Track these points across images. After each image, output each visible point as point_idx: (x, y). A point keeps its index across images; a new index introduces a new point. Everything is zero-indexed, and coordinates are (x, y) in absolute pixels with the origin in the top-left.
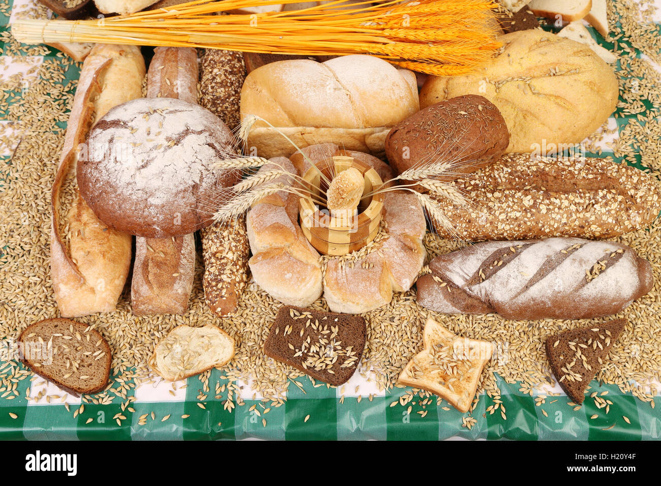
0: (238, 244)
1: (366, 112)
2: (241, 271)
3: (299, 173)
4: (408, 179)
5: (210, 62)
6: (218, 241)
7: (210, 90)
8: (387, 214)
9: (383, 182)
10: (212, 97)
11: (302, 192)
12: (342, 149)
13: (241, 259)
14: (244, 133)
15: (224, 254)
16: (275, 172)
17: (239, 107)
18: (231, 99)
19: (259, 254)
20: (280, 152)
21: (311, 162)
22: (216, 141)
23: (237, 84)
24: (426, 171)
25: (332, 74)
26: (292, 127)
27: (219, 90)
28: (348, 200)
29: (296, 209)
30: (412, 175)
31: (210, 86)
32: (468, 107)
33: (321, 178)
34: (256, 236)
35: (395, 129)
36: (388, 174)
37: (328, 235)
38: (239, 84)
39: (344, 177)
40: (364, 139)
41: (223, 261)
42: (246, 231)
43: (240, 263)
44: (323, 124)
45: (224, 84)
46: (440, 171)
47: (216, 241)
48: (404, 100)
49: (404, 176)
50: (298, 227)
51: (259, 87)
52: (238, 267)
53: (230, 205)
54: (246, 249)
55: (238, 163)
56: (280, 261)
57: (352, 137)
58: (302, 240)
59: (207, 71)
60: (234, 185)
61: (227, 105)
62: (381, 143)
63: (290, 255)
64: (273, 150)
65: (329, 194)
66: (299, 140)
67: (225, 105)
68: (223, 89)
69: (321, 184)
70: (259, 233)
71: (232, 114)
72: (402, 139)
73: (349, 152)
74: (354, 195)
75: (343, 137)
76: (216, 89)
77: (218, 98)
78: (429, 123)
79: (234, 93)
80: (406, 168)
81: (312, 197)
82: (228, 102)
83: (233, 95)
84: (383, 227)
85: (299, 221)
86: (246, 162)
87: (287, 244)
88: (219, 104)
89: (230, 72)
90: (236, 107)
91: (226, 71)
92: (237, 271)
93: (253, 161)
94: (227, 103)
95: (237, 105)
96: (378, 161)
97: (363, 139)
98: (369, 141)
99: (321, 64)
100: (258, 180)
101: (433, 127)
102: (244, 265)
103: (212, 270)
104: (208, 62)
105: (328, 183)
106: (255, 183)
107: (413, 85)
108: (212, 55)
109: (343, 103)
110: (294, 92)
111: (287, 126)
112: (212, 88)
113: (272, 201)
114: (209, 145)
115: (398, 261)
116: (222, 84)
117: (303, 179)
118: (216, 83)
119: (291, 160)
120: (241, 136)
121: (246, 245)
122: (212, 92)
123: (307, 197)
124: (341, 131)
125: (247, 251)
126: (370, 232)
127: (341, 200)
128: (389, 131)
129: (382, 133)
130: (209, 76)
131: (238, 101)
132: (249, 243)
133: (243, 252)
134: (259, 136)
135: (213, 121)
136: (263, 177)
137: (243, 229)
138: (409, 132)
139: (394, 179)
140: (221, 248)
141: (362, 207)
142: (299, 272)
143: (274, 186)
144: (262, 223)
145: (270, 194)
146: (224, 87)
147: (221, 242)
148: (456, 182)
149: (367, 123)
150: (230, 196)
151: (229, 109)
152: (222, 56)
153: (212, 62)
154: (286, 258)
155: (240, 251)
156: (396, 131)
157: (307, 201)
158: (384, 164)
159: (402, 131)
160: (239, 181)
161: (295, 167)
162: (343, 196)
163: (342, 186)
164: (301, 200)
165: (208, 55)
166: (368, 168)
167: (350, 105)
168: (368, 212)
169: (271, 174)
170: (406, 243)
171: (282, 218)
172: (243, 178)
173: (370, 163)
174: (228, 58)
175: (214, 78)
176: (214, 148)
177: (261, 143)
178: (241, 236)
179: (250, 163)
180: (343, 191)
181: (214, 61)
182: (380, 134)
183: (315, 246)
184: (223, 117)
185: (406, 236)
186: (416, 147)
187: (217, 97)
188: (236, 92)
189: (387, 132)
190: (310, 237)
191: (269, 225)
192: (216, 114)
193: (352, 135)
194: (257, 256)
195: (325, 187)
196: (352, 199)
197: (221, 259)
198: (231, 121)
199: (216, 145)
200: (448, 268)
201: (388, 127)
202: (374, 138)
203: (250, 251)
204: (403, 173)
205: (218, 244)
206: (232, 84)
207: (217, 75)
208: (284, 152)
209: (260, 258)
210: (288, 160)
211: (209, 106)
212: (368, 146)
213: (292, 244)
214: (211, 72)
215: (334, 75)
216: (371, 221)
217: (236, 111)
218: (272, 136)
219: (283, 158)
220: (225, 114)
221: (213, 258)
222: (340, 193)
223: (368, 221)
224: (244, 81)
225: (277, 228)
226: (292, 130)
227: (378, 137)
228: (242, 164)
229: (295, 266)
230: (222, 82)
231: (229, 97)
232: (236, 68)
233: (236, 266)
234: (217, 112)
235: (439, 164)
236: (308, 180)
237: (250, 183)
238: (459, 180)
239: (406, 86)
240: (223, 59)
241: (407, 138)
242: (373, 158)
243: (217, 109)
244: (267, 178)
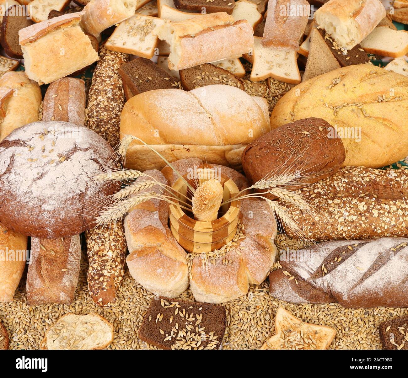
0: (117, 244)
1: (225, 132)
2: (120, 267)
3: (169, 184)
4: (260, 188)
5: (95, 91)
6: (100, 241)
7: (95, 114)
8: (244, 218)
9: (240, 190)
10: (96, 120)
11: (171, 200)
12: (206, 163)
13: (119, 256)
14: (122, 150)
15: (105, 253)
16: (148, 182)
17: (119, 128)
18: (113, 121)
19: (135, 252)
20: (153, 165)
21: (179, 175)
22: (100, 157)
23: (118, 109)
24: (275, 182)
25: (197, 101)
26: (163, 144)
27: (102, 114)
28: (210, 206)
29: (166, 214)
30: (263, 184)
31: (95, 110)
32: (311, 128)
33: (187, 187)
34: (132, 237)
35: (249, 146)
36: (244, 184)
37: (193, 236)
38: (119, 109)
39: (207, 187)
40: (224, 154)
41: (104, 258)
42: (124, 232)
43: (119, 260)
44: (189, 142)
45: (107, 109)
46: (287, 182)
47: (98, 241)
48: (257, 122)
49: (257, 186)
50: (168, 229)
51: (136, 112)
52: (117, 263)
53: (110, 211)
54: (124, 248)
55: (118, 175)
56: (153, 258)
57: (214, 153)
58: (172, 240)
59: (93, 98)
60: (114, 193)
61: (109, 126)
62: (238, 158)
63: (161, 253)
64: (148, 164)
65: (193, 201)
66: (170, 156)
67: (107, 127)
68: (105, 113)
69: (187, 193)
70: (134, 234)
71: (113, 134)
72: (256, 155)
73: (212, 165)
74: (215, 202)
75: (206, 153)
76: (100, 113)
77: (101, 121)
78: (278, 141)
79: (115, 116)
80: (259, 179)
81: (180, 203)
82: (110, 123)
83: (114, 118)
84: (240, 229)
85: (169, 224)
86: (124, 174)
87: (160, 243)
88: (102, 125)
89: (112, 98)
90: (116, 127)
91: (109, 98)
92: (116, 266)
93: (130, 174)
94: (109, 125)
95: (118, 126)
96: (236, 173)
97: (223, 154)
98: (229, 156)
99: (188, 92)
100: (134, 189)
101: (281, 144)
102: (123, 262)
103: (95, 266)
104: (94, 91)
105: (193, 192)
106: (132, 192)
107: (265, 109)
108: (97, 85)
109: (206, 125)
110: (165, 115)
111: (159, 144)
112: (97, 112)
113: (147, 207)
114: (94, 160)
115: (253, 258)
116: (105, 109)
117: (172, 188)
118: (100, 108)
119: (163, 172)
120: (120, 153)
121: (124, 245)
122: (97, 116)
123: (175, 204)
124: (205, 147)
125: (124, 250)
126: (229, 233)
127: (204, 206)
128: (245, 147)
129: (239, 150)
130: (94, 103)
131: (118, 123)
132: (126, 243)
133: (121, 250)
134: (135, 152)
135: (97, 140)
136: (138, 186)
137: (121, 231)
138: (261, 149)
139: (249, 188)
140: (102, 247)
141: (222, 212)
142: (168, 268)
143: (148, 194)
144: (137, 226)
145: (145, 201)
146: (107, 111)
147: (103, 242)
148: (302, 191)
149: (227, 141)
150: (111, 203)
151: (110, 130)
152: (105, 86)
153: (97, 91)
154: (157, 255)
155: (119, 249)
156: (251, 148)
157: (175, 206)
158: (241, 175)
159: (256, 148)
160: (119, 190)
161: (165, 177)
162: (206, 203)
163: (204, 194)
164: (170, 206)
165: (94, 85)
166: (227, 179)
167: (212, 126)
168: (227, 216)
169: (145, 184)
170: (260, 243)
171: (155, 222)
172: (122, 188)
173: (229, 175)
174: (110, 87)
175: (98, 104)
176: (98, 162)
177: (137, 158)
178: (120, 237)
179: (127, 176)
180: (205, 198)
181: (99, 90)
182: (238, 150)
183: (183, 245)
184: (105, 136)
185: (260, 236)
186: (267, 162)
187: (101, 120)
188: (117, 115)
189: (243, 148)
190: (178, 238)
191: (143, 227)
192: (100, 134)
193: (214, 151)
194: (133, 254)
195: (190, 195)
196: (213, 205)
197: (103, 256)
198: (112, 139)
199: (100, 160)
200: (296, 264)
201: (244, 144)
202: (233, 153)
203: (127, 250)
204: (256, 183)
205: (100, 244)
206: (113, 108)
207: (101, 102)
208: (157, 165)
209: (135, 256)
210: (160, 172)
211: (94, 127)
212: (228, 160)
213: (163, 243)
214: (96, 99)
215: (199, 102)
216: (229, 224)
217: (116, 132)
218: (147, 152)
219: (155, 171)
220: (107, 134)
221: (95, 255)
222: (203, 200)
223: (227, 224)
224: (123, 106)
225: (150, 230)
226: (164, 147)
227: (236, 153)
228: (121, 176)
229: (166, 262)
230: (105, 106)
231: (111, 119)
232: (117, 95)
233: (115, 262)
234: (101, 132)
235: (286, 175)
236: (177, 189)
237: (128, 191)
238: (304, 189)
239: (259, 110)
240: (106, 88)
241: (260, 153)
242: (232, 170)
243: (100, 130)
244: (142, 188)
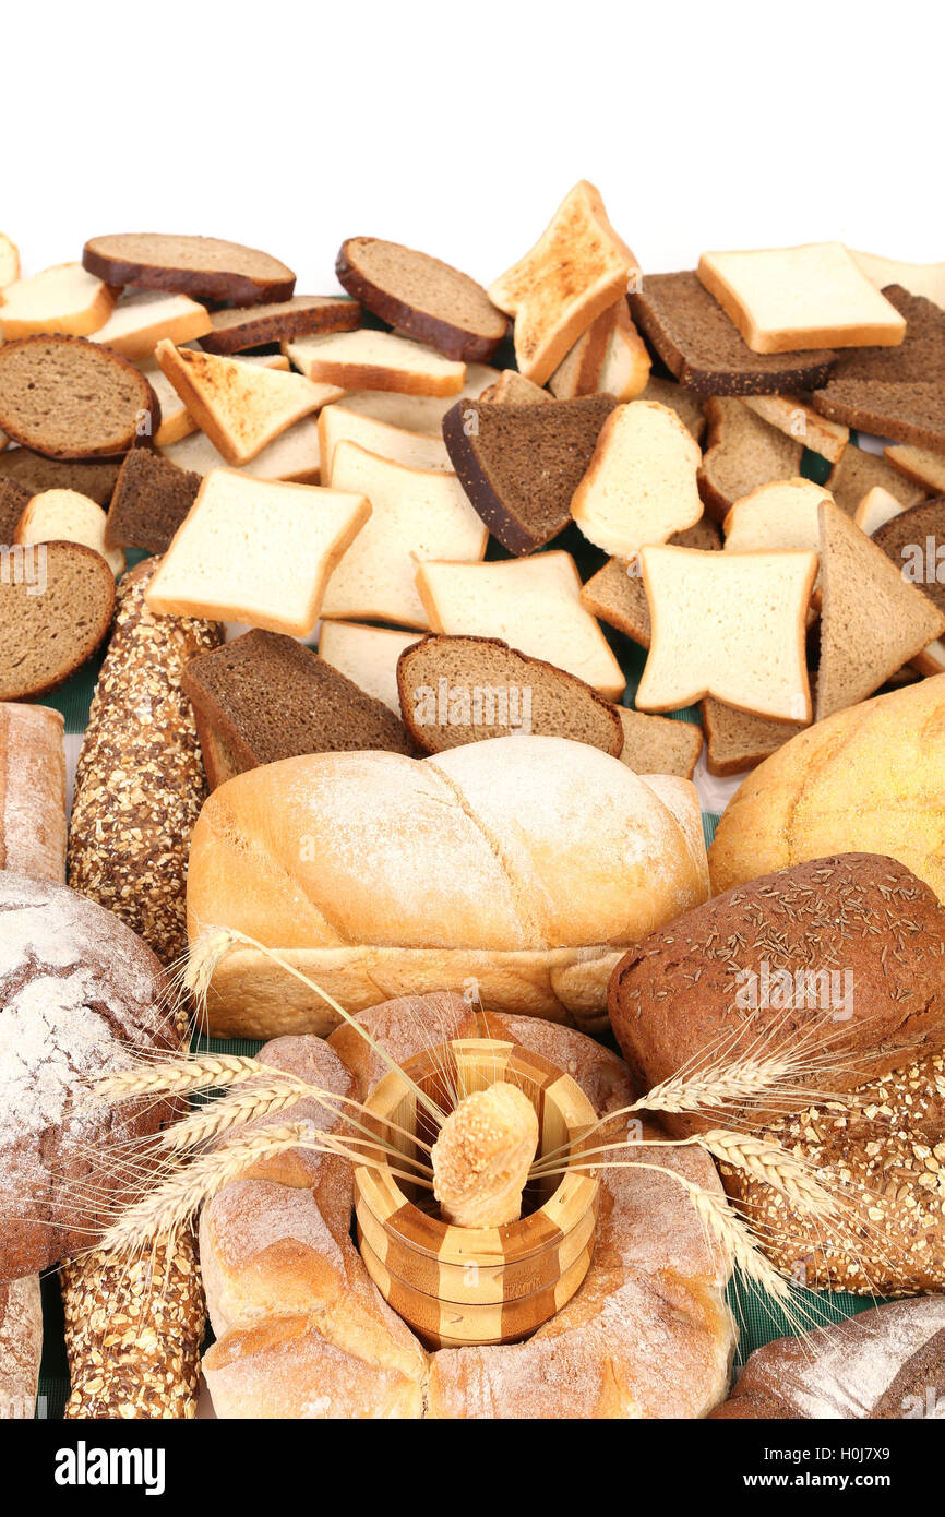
0: (173, 1304)
1: (551, 904)
2: (179, 1390)
3: (356, 1087)
4: (666, 1108)
5: (101, 752)
6: (114, 1297)
7: (101, 835)
8: (616, 1210)
9: (600, 1117)
10: (105, 855)
11: (361, 1149)
12: (490, 1010)
13: (179, 1352)
14: (196, 976)
15: (129, 1338)
16: (282, 1091)
17: (184, 885)
18: (163, 860)
19: (237, 1336)
20: (302, 1017)
21: (386, 1057)
22: (115, 995)
23: (180, 815)
24: (718, 1087)
25: (451, 795)
26: (335, 946)
27: (126, 835)
28: (492, 1177)
29: (347, 1195)
30: (676, 1097)
31: (99, 822)
32: (847, 892)
33: (419, 1105)
34: (225, 1280)
35: (634, 956)
36: (619, 1086)
37: (438, 1279)
38: (186, 816)
39: (480, 1112)
40: (549, 979)
41: (124, 1359)
42: (197, 1261)
43: (177, 1364)
44: (425, 939)
45: (142, 815)
46: (758, 1087)
47: (105, 1294)
48: (661, 868)
49: (656, 1100)
50: (351, 1249)
51: (244, 835)
52: (170, 1377)
53: (151, 1202)
54: (195, 1318)
55: (176, 1075)
56: (296, 1360)
57: (512, 973)
58: (363, 1293)
59: (92, 777)
60: (162, 1128)
61: (148, 878)
62: (598, 991)
63: (322, 1338)
64: (283, 1011)
65: (436, 1153)
66: (359, 984)
67: (143, 880)
68: (136, 832)
69: (418, 1123)
70: (234, 1270)
71: (162, 906)
72: (655, 988)
73: (504, 1018)
74: (508, 1163)
75: (486, 974)
76: (117, 831)
77: (123, 858)
78: (732, 939)
79: (169, 842)
80: (665, 1073)
81: (392, 1161)
82: (152, 868)
83: (167, 849)
84: (601, 1252)
85: (355, 1233)
86: (198, 1072)
87: (319, 1303)
88: (125, 876)
89: (159, 779)
90: (175, 883)
91: (148, 776)
92: (168, 1389)
93: (217, 1069)
94: (148, 874)
95: (179, 877)
96: (591, 1047)
97: (545, 979)
98: (564, 983)
99: (421, 762)
100: (233, 1112)
101: (742, 951)
102: (190, 1371)
103: (92, 1388)
104: (95, 751)
105: (440, 1119)
106: (225, 1123)
107: (688, 820)
108: (107, 730)
109: (484, 878)
110: (343, 849)
111: (323, 945)
112: (107, 827)
113: (274, 1176)
114: (92, 1007)
115: (649, 1357)
116: (137, 817)
117: (363, 1108)
118: (119, 814)
119: (334, 1045)
120: (188, 984)
121: (197, 1308)
122: (107, 841)
123: (374, 1164)
124: (481, 957)
125: (198, 1327)
126: (563, 1268)
127: (471, 1178)
128: (619, 955)
129: (600, 963)
130: (98, 794)
131: (181, 865)
132: (204, 1301)
133: (185, 1329)
134: (240, 974)
135: (106, 931)
136: (247, 1103)
137: (187, 1257)
138: (674, 965)
139: (629, 1109)
140: (120, 1319)
141: (536, 1194)
142: (351, 1393)
143: (281, 1132)
144: (244, 1240)
145: (268, 1156)
146: (143, 823)
147: (121, 1298)
148: (822, 1110)
149: (555, 936)
150: (154, 1168)
151: (154, 892)
152: (136, 734)
153: (106, 750)
154: (313, 1350)
155: (179, 1325)
156: (638, 961)
157: (374, 1173)
158: (605, 1054)
159: (655, 962)
160: (179, 1117)
161: (344, 1064)
162: (477, 1168)
163: (472, 1138)
164: (358, 1171)
165: (97, 730)
166: (555, 1074)
167: (505, 883)
168: (552, 1210)
169: (271, 1096)
170: (675, 1301)
171: (306, 1225)
172: (193, 1109)
173: (566, 1053)
174: (154, 739)
175: (112, 800)
176: (107, 1016)
177: (246, 992)
178: (182, 1278)
179: (209, 1077)
180: (476, 1151)
181: (113, 748)
182: (596, 965)
183: (402, 1310)
184: (136, 914)
185: (671, 1277)
186: (692, 1013)
187: (120, 857)
188: (176, 838)
189: (614, 958)
190: (385, 1282)
191: (264, 1245)
192: (117, 906)
193: (512, 970)
194: (227, 1344)
195: (428, 1130)
196: (505, 1174)
197: (120, 1352)
198: (160, 926)
199: (116, 1008)
200: (801, 1382)
201: (616, 945)
202: (578, 976)
203: (208, 1324)
204: (653, 1092)
205: (112, 1306)
206: (164, 815)
207: (119, 790)
208: (315, 1017)
209: (235, 1351)
210: (325, 1044)
211: (95, 883)
212: (562, 998)
213: (333, 1304)
214: (104, 782)
215: (458, 797)
216: (562, 1237)
217: (175, 897)
218: (278, 973)
219: (309, 1039)
220: (143, 905)
221: (94, 1349)
222: (467, 1159)
223: (555, 1236)
224: (199, 806)
225: (289, 1256)
226: (335, 955)
227: (589, 975)
228: (186, 1080)
229: (341, 1374)
230: (136, 807)
231: (155, 854)
232: (176, 766)
233: (164, 1373)
234: (120, 899)
235: (751, 1064)
236: (380, 1111)
237: (211, 1121)
238: (829, 1105)
239: (667, 827)
240: (139, 741)
241: (668, 983)
242: (575, 1036)
243: (118, 892)
244: (261, 1108)
